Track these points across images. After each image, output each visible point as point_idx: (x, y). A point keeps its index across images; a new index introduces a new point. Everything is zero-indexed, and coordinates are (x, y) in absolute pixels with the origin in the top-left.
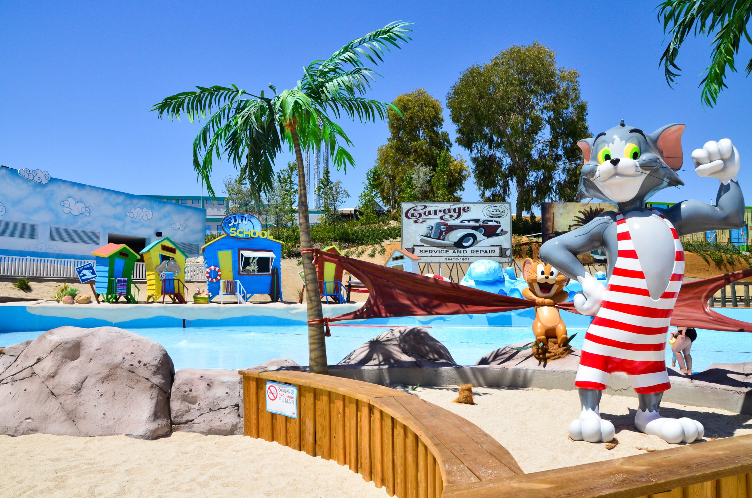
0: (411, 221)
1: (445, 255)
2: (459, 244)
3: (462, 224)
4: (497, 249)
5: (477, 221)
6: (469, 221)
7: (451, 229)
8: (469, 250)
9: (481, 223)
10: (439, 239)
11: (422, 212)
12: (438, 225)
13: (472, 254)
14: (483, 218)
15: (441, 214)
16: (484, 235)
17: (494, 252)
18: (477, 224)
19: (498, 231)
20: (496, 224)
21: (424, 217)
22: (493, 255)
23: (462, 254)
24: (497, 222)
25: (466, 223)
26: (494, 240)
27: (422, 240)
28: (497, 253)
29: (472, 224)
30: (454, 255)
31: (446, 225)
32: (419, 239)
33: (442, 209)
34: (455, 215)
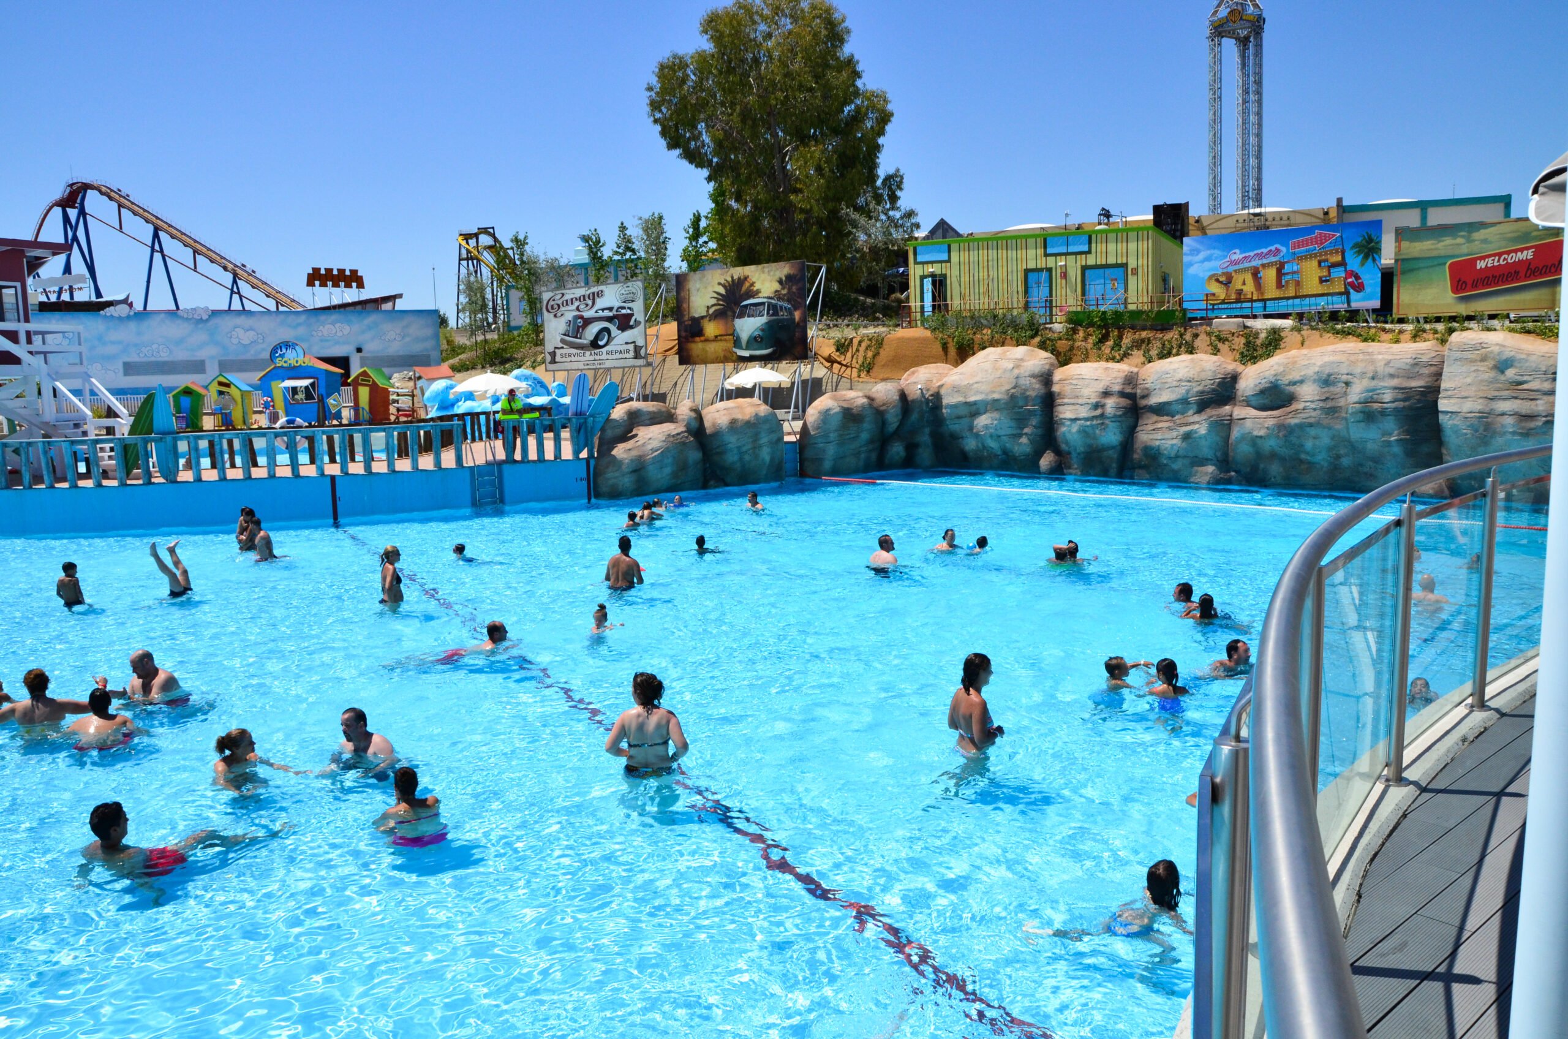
0: (552, 315)
1: (582, 358)
2: (594, 344)
3: (597, 315)
4: (631, 347)
5: (611, 309)
6: (603, 310)
7: (588, 322)
8: (604, 350)
9: (614, 312)
10: (576, 337)
11: (560, 302)
12: (576, 317)
13: (609, 357)
14: (616, 304)
15: (577, 303)
16: (618, 328)
17: (628, 352)
18: (611, 314)
19: (632, 323)
20: (629, 311)
21: (562, 309)
22: (627, 356)
23: (598, 357)
24: (630, 308)
25: (601, 314)
26: (628, 335)
27: (562, 341)
28: (632, 354)
29: (607, 313)
30: (592, 358)
31: (581, 317)
32: (559, 339)
33: (578, 296)
34: (590, 303)
